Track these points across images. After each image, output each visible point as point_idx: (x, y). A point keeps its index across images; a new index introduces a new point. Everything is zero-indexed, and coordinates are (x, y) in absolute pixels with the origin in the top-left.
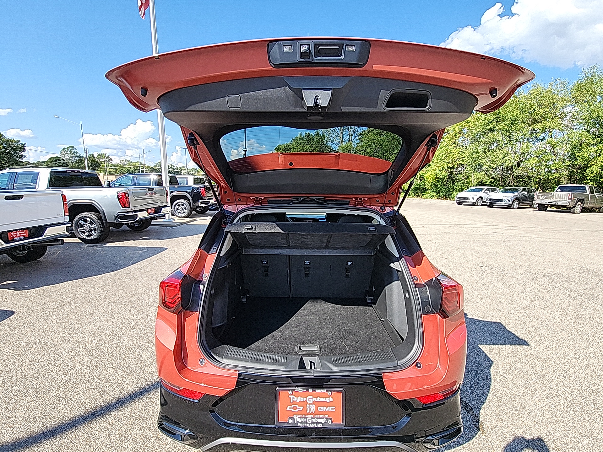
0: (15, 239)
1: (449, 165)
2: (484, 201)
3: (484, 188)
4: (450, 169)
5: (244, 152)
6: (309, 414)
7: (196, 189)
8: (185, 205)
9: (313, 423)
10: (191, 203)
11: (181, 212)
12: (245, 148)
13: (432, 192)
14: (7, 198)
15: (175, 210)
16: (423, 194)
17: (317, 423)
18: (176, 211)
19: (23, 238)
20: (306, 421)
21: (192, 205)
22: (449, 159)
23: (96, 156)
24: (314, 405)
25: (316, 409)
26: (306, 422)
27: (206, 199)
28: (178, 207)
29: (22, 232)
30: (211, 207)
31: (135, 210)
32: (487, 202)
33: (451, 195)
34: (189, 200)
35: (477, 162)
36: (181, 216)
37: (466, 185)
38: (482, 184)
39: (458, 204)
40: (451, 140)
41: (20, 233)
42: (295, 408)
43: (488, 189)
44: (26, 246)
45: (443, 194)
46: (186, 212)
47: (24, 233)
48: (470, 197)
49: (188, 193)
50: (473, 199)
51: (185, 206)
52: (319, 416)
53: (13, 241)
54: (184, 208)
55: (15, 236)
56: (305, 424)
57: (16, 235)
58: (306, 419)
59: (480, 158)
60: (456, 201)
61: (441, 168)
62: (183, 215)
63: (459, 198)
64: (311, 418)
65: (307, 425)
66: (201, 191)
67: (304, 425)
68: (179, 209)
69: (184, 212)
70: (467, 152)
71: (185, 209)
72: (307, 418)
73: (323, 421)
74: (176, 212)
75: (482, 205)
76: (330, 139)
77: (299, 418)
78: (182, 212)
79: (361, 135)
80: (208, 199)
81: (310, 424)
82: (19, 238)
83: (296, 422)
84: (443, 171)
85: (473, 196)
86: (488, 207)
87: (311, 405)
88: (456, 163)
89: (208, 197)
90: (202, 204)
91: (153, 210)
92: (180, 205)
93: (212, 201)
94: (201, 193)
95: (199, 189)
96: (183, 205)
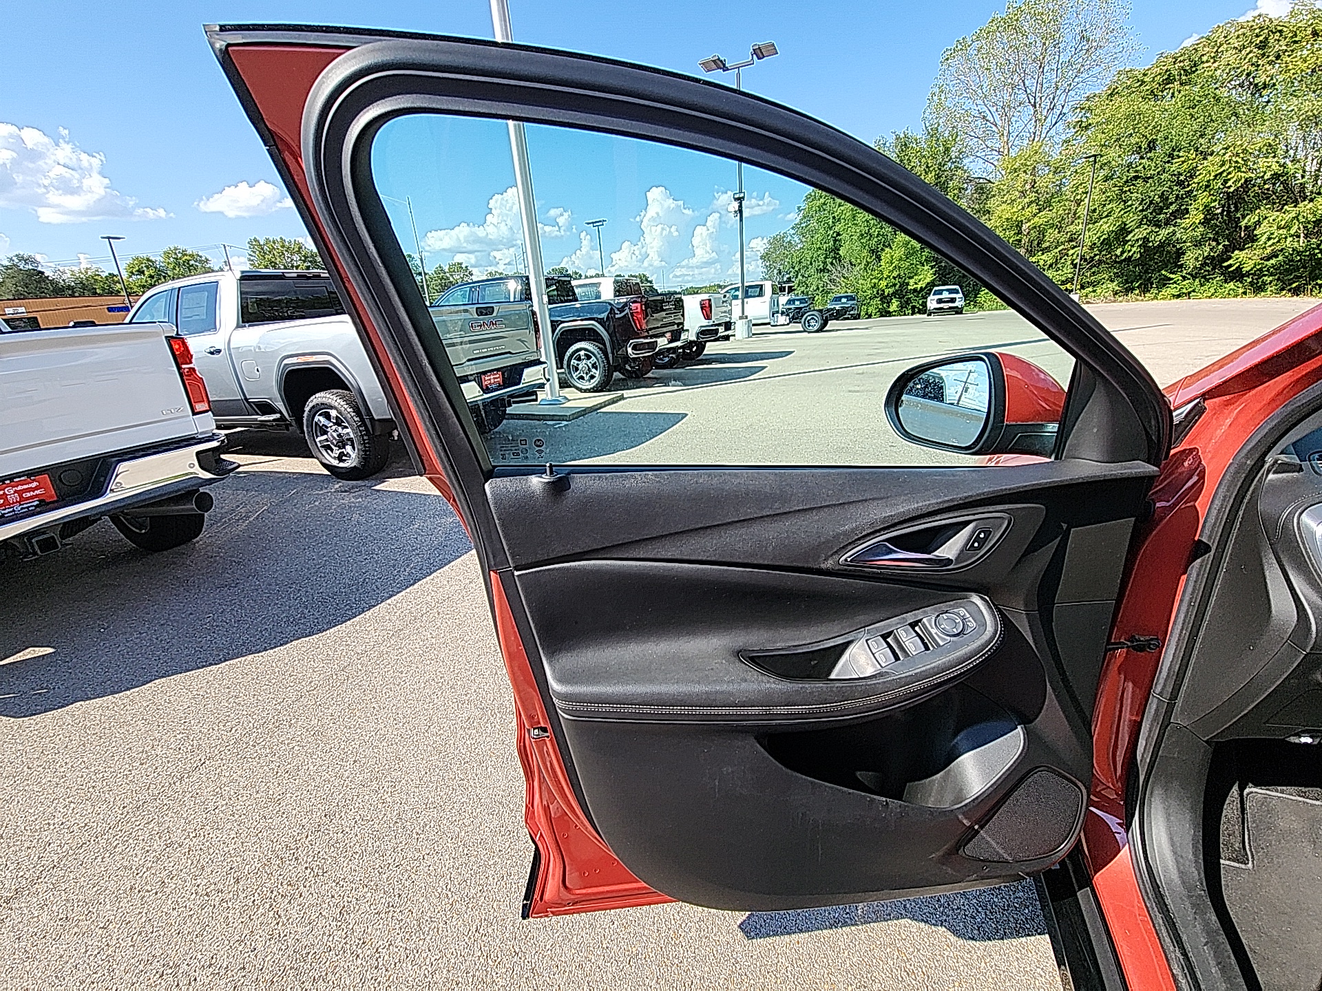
5: (736, 204)
7: (618, 309)
10: (609, 350)
11: (584, 375)
12: (741, 192)
15: (570, 373)
18: (574, 376)
19: (36, 506)
21: (610, 355)
23: (446, 270)
27: (645, 337)
28: (576, 362)
30: (660, 359)
34: (602, 341)
36: (584, 388)
41: (20, 488)
46: (597, 375)
47: (37, 488)
49: (600, 321)
51: (593, 359)
54: (590, 365)
62: (587, 385)
66: (632, 315)
68: (580, 367)
69: (592, 377)
71: (594, 366)
74: (572, 377)
78: (587, 378)
79: (1082, 109)
80: (652, 337)
82: (17, 508)
89: (651, 329)
90: (635, 352)
91: (498, 376)
92: (582, 357)
93: (662, 342)
94: (633, 320)
95: (627, 309)
96: (588, 357)
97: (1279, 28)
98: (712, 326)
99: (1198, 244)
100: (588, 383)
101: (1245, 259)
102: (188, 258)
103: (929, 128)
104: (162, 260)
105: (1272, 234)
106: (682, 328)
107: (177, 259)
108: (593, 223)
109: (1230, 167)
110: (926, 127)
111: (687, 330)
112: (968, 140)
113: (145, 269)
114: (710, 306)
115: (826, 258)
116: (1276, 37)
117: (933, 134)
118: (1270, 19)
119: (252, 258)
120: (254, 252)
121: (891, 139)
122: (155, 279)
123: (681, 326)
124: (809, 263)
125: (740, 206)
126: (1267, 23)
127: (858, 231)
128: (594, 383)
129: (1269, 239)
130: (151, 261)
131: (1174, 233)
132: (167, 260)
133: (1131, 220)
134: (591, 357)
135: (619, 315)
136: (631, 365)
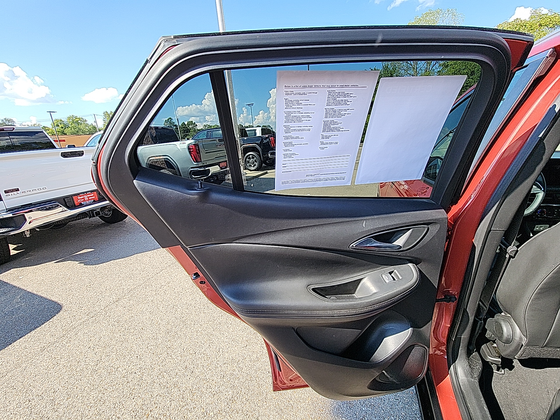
0: (83, 203)
8: (255, 158)
10: (261, 155)
14: (64, 155)
15: (246, 164)
18: (248, 165)
19: (93, 202)
21: (262, 157)
23: (186, 124)
28: (248, 160)
29: (90, 195)
31: (207, 164)
34: (259, 152)
36: (252, 169)
41: (88, 196)
44: (94, 212)
46: (257, 165)
47: (93, 196)
49: (257, 144)
53: (81, 205)
54: (254, 161)
55: (83, 200)
57: (84, 198)
62: (252, 168)
68: (250, 161)
69: (255, 165)
71: (256, 161)
78: (253, 166)
82: (87, 202)
90: (271, 156)
91: (225, 163)
92: (251, 158)
94: (271, 144)
95: (268, 139)
96: (253, 158)
97: (525, 24)
100: (253, 168)
102: (78, 120)
103: (384, 67)
104: (67, 120)
107: (73, 120)
108: (249, 105)
112: (400, 71)
113: (59, 124)
116: (523, 28)
117: (386, 69)
118: (521, 20)
119: (105, 120)
120: (106, 117)
122: (64, 128)
126: (520, 22)
128: (255, 167)
130: (62, 121)
132: (69, 121)
134: (254, 158)
135: (265, 141)
136: (269, 161)
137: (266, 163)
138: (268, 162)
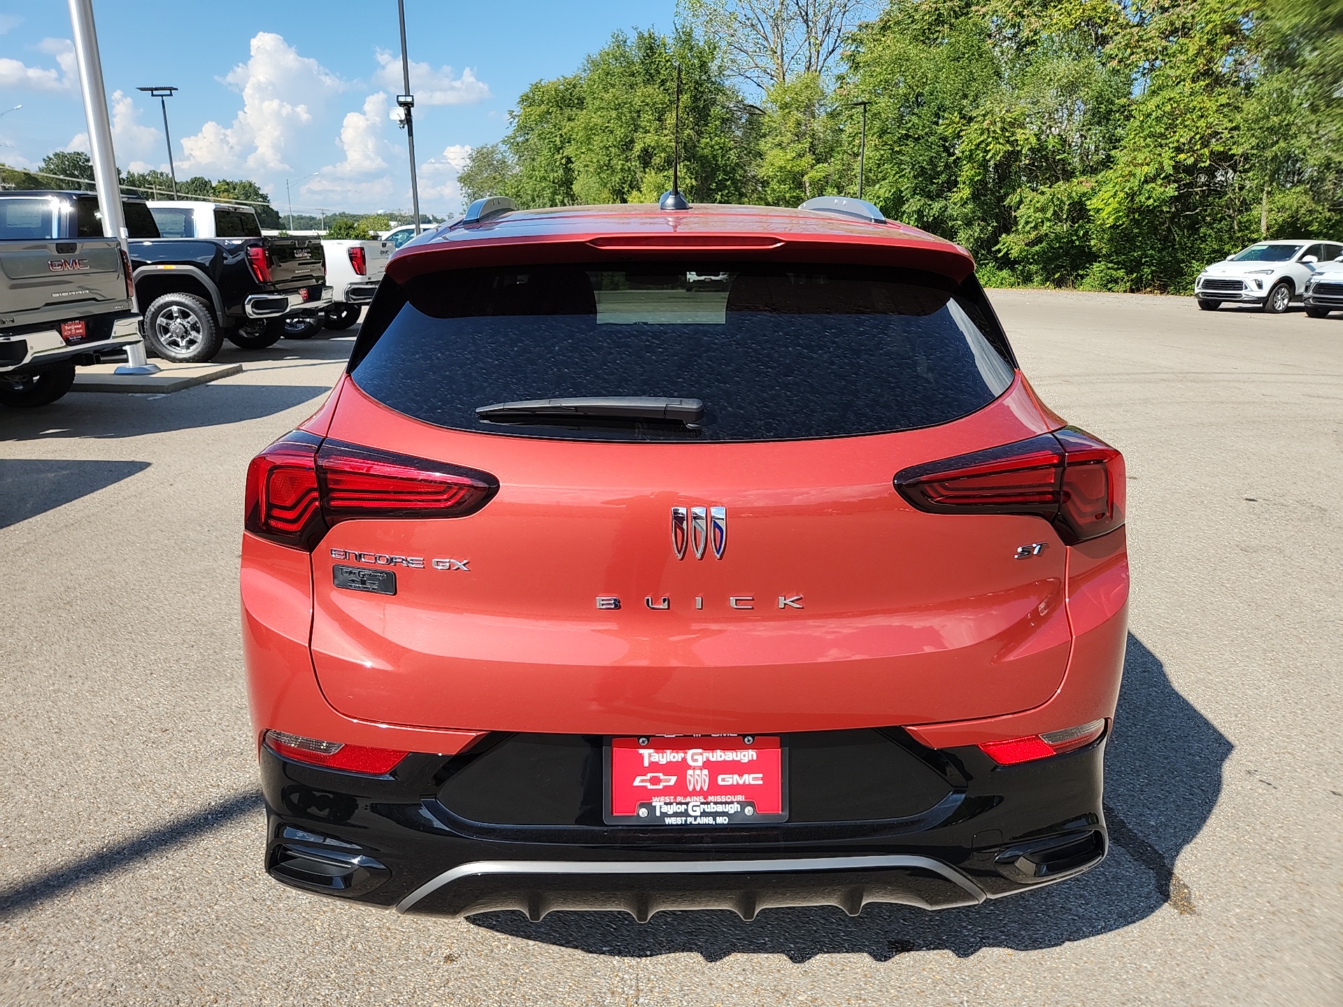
1: (1182, 156)
2: (1297, 292)
3: (1301, 247)
4: (1182, 175)
5: (400, 113)
6: (695, 793)
7: (228, 253)
8: (193, 316)
9: (704, 814)
10: (217, 307)
11: (179, 340)
12: (408, 94)
13: (1110, 265)
15: (156, 335)
16: (1081, 272)
17: (715, 815)
18: (162, 339)
20: (686, 810)
21: (219, 313)
22: (1183, 136)
24: (706, 772)
25: (713, 779)
26: (686, 814)
27: (271, 293)
28: (165, 321)
31: (19, 323)
32: (1306, 295)
33: (1181, 273)
34: (206, 294)
35: (1282, 144)
36: (179, 356)
37: (1239, 235)
38: (1293, 228)
39: (1203, 309)
40: (1194, 60)
42: (655, 781)
43: (1311, 251)
45: (1152, 272)
46: (199, 340)
48: (1250, 282)
49: (200, 266)
50: (1260, 286)
51: (192, 318)
52: (718, 798)
54: (188, 327)
56: (684, 819)
58: (685, 806)
59: (1294, 129)
60: (1197, 295)
61: (1150, 170)
62: (183, 353)
63: (1209, 284)
64: (699, 804)
65: (690, 820)
66: (251, 264)
67: (679, 821)
68: (172, 327)
69: (192, 342)
70: (1251, 107)
71: (195, 328)
72: (687, 804)
73: (733, 809)
74: (159, 341)
75: (1288, 310)
76: (733, 61)
77: (666, 804)
78: (183, 343)
79: (854, 40)
80: (279, 292)
81: (696, 818)
83: (658, 814)
84: (1159, 182)
85: (1260, 277)
86: (1310, 316)
87: (698, 772)
88: (1206, 151)
89: (278, 282)
90: (257, 311)
91: (80, 326)
92: (175, 315)
93: (296, 301)
94: (253, 268)
95: (242, 253)
96: (185, 315)
98: (367, 283)
99: (969, 223)
100: (184, 351)
101: (1012, 244)
103: (680, 31)
105: (1030, 217)
106: (324, 283)
108: (152, 90)
109: (988, 137)
110: (677, 30)
111: (331, 287)
114: (363, 257)
115: (554, 193)
117: (686, 39)
121: (632, 38)
123: (320, 282)
124: (529, 198)
125: (408, 114)
127: (595, 160)
128: (194, 350)
129: (1027, 223)
131: (946, 207)
133: (906, 185)
134: (189, 315)
135: (230, 260)
136: (249, 330)
137: (235, 339)
138: (246, 333)
